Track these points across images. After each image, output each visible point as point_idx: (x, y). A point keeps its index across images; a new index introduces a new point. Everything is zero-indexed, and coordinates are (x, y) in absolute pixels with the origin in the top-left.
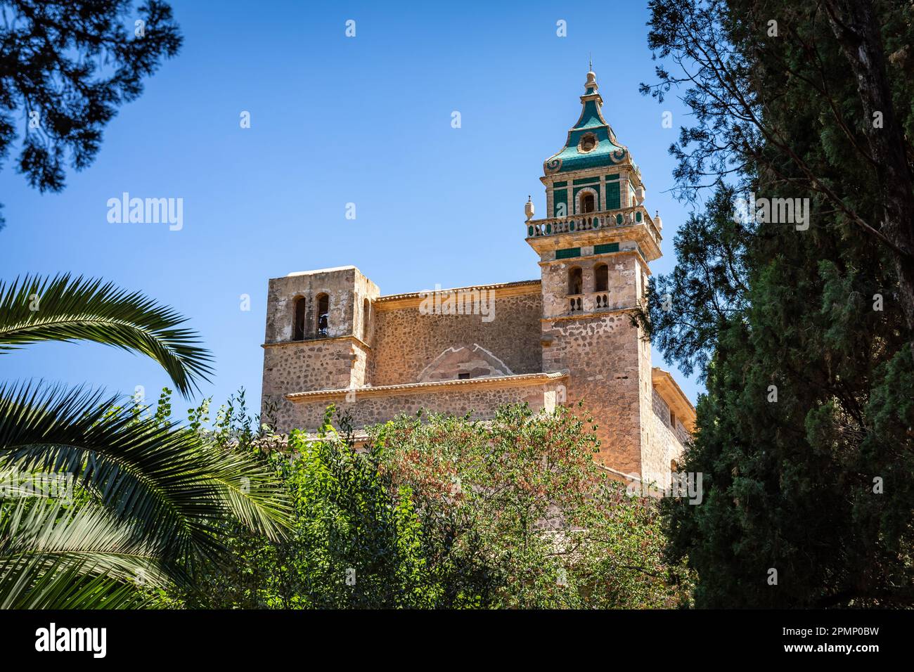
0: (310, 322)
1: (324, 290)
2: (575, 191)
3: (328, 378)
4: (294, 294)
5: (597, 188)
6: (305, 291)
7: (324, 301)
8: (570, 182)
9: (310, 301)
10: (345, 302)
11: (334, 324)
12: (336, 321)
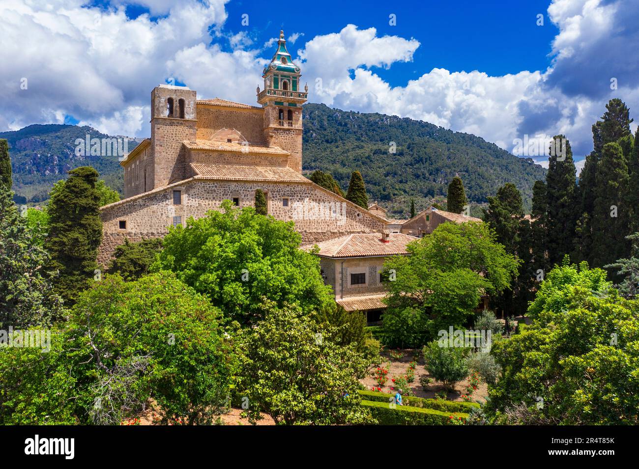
0: (176, 111)
1: (182, 98)
2: (282, 79)
3: (186, 136)
4: (168, 97)
5: (289, 80)
6: (174, 97)
7: (182, 102)
8: (280, 76)
9: (176, 101)
10: (193, 105)
11: (187, 113)
12: (189, 112)
